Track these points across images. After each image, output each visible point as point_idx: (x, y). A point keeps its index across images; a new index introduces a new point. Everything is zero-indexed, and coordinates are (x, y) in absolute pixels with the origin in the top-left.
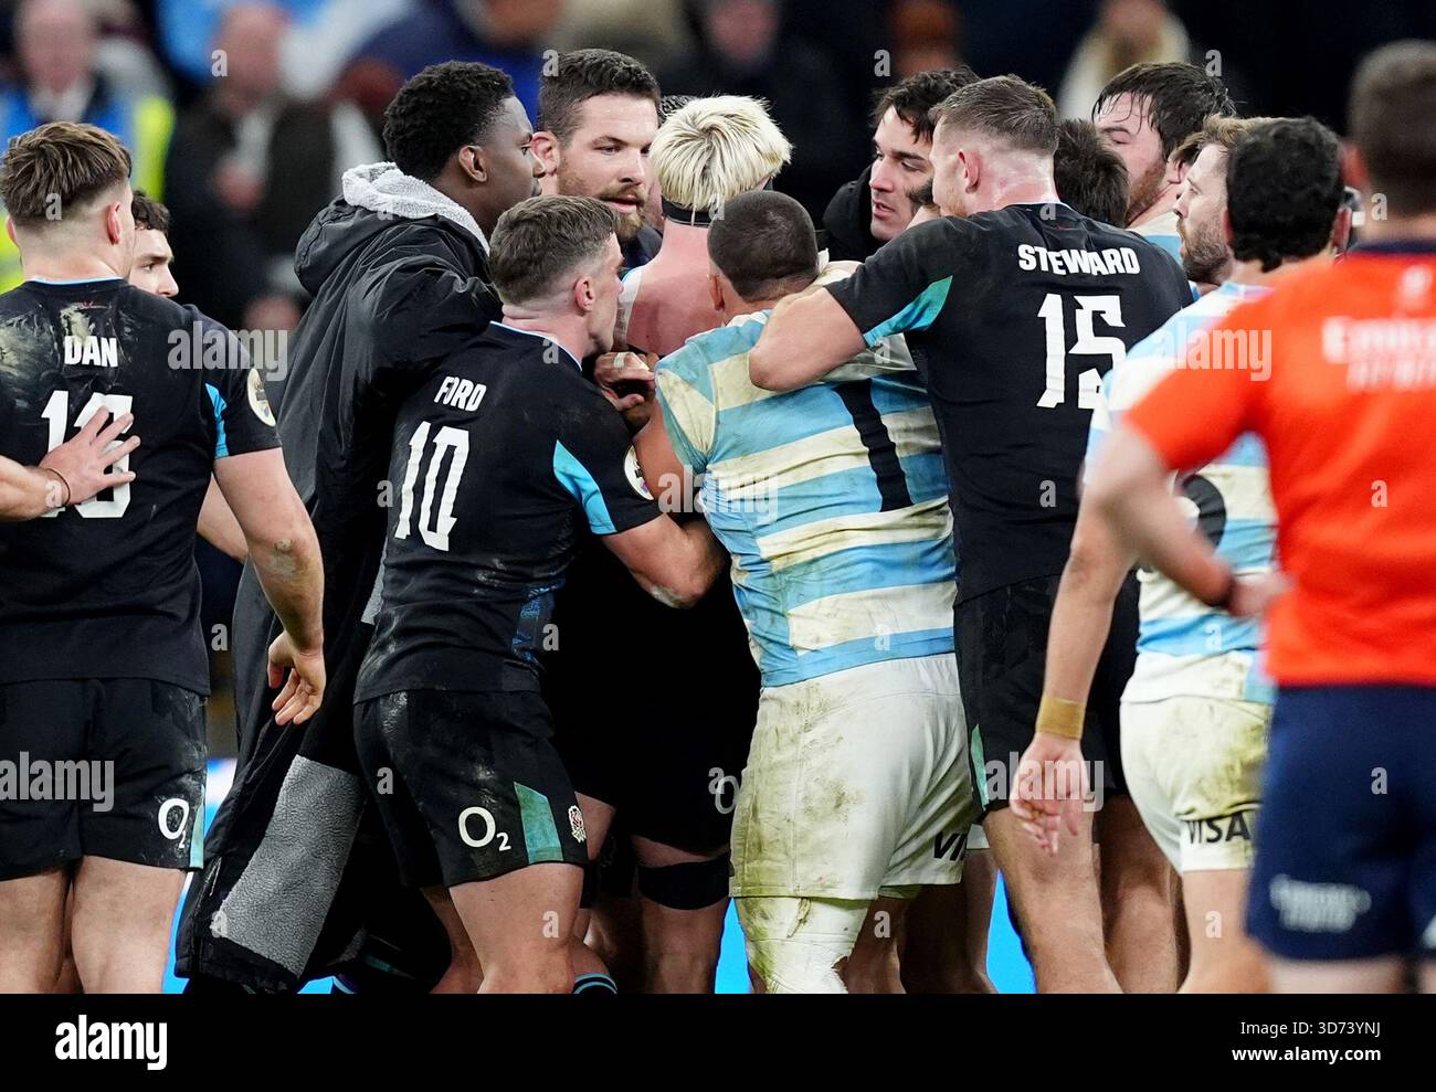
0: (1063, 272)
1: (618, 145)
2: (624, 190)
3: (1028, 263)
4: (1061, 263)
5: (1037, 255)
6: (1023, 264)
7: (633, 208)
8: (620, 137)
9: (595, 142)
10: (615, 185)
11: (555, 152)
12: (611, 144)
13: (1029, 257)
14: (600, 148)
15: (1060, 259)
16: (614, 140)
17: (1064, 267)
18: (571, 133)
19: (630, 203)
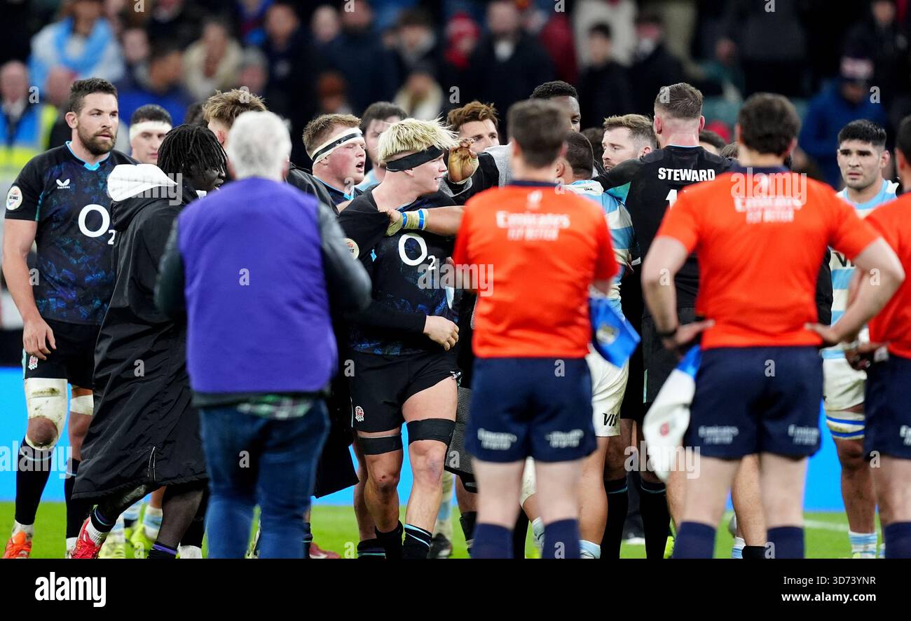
0: (678, 179)
1: (99, 113)
2: (104, 131)
3: (662, 176)
4: (678, 175)
5: (667, 173)
6: (660, 177)
7: (109, 139)
8: (100, 109)
9: (90, 112)
10: (100, 129)
11: (76, 120)
12: (97, 112)
13: (662, 173)
14: (93, 114)
15: (678, 173)
16: (98, 110)
17: (679, 177)
18: (81, 110)
19: (107, 136)
